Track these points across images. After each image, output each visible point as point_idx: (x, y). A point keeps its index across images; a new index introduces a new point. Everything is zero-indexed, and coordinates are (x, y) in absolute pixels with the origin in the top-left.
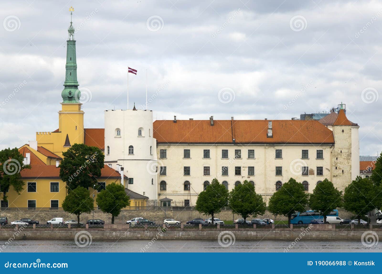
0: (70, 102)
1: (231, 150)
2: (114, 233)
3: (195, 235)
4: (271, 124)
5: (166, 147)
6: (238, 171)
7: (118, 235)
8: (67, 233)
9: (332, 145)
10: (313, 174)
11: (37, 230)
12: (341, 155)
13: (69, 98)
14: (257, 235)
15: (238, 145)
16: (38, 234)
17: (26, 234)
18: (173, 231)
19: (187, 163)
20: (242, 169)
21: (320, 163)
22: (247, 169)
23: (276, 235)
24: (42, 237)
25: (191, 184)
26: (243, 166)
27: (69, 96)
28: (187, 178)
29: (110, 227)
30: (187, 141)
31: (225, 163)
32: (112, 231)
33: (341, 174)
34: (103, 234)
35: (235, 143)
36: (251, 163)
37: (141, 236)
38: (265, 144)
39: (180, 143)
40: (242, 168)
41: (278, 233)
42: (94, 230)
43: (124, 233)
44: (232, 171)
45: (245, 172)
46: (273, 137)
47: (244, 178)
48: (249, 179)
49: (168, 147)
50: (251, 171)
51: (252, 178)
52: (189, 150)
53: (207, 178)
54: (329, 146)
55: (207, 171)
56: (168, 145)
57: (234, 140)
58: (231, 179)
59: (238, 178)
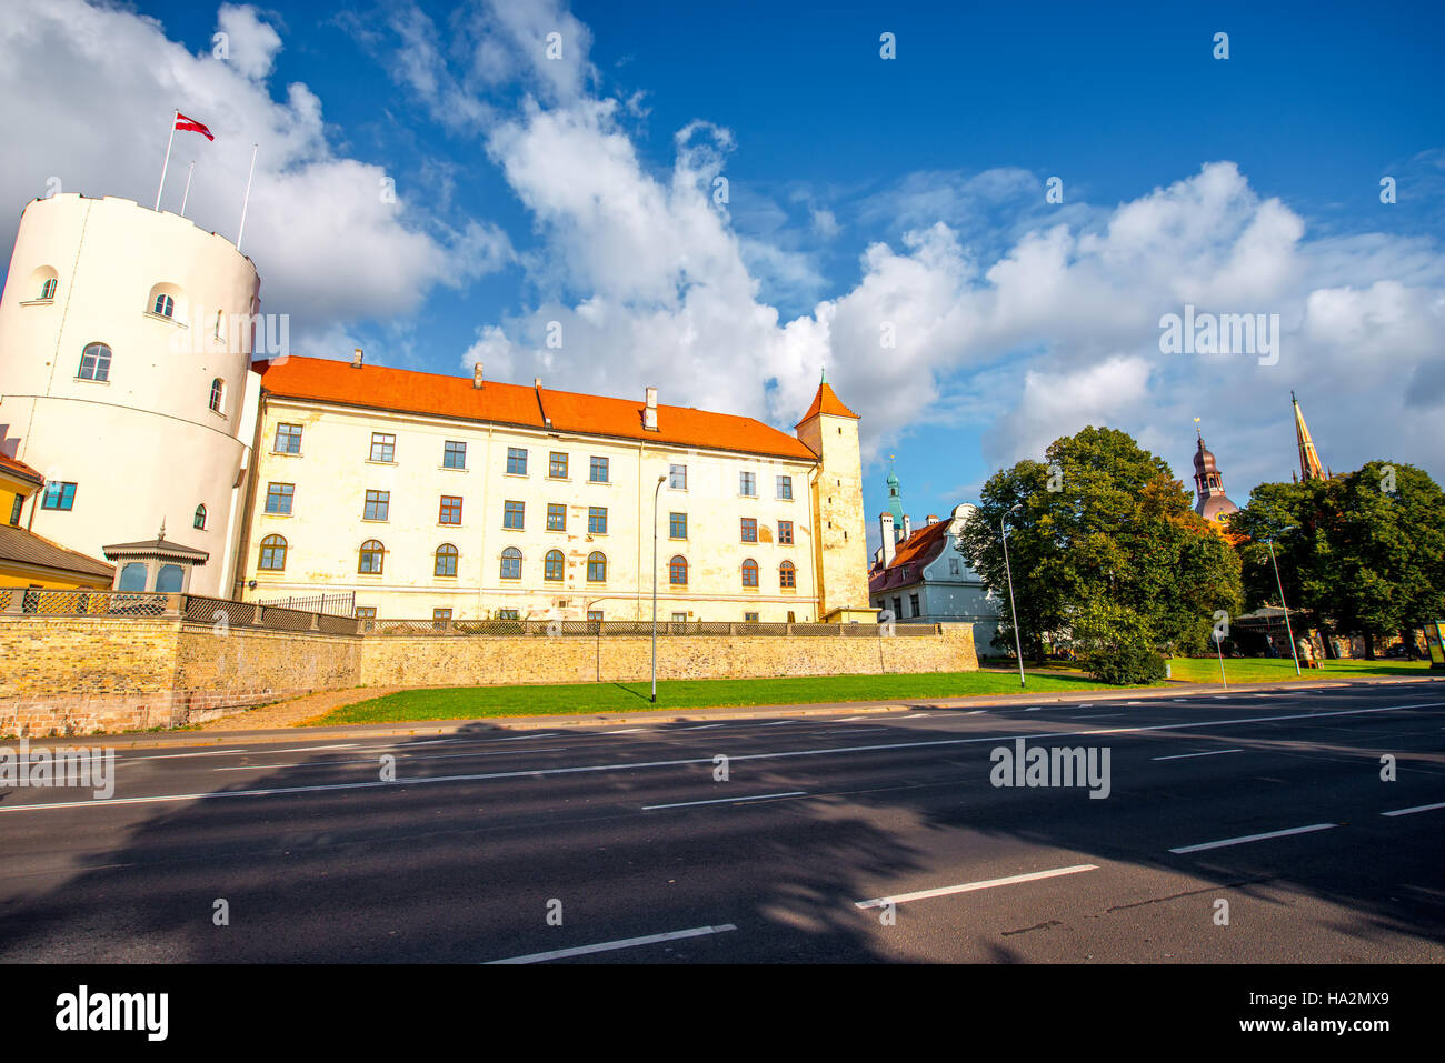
1: (539, 449)
4: (655, 396)
5: (307, 414)
6: (557, 517)
9: (814, 466)
10: (770, 540)
12: (839, 492)
15: (562, 435)
20: (570, 513)
21: (786, 511)
22: (585, 514)
25: (388, 552)
26: (573, 504)
28: (375, 531)
31: (515, 488)
33: (843, 544)
35: (555, 431)
36: (598, 495)
38: (644, 445)
40: (568, 509)
44: (536, 517)
45: (577, 521)
46: (658, 431)
47: (576, 542)
48: (590, 544)
49: (311, 419)
50: (598, 521)
51: (599, 543)
52: (394, 435)
53: (449, 534)
54: (808, 466)
55: (451, 510)
56: (313, 410)
57: (548, 421)
58: (535, 541)
59: (557, 541)
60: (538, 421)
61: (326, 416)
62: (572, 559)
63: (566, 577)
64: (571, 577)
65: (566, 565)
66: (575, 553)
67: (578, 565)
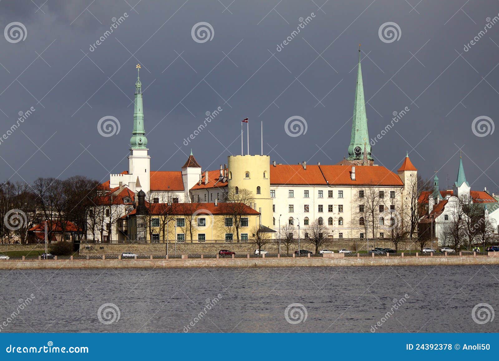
0: (140, 148)
1: (326, 190)
2: (332, 262)
3: (399, 262)
4: (354, 169)
5: (275, 187)
6: (331, 209)
7: (336, 263)
8: (292, 261)
9: (402, 188)
10: (388, 211)
11: (266, 259)
12: (410, 195)
13: (139, 144)
14: (448, 262)
15: (331, 186)
16: (268, 262)
17: (256, 263)
18: (380, 259)
19: (291, 201)
20: (334, 207)
21: (393, 202)
22: (338, 207)
23: (463, 261)
24: (271, 265)
25: (294, 219)
26: (334, 204)
27: (140, 143)
28: (291, 215)
29: (328, 256)
30: (292, 183)
31: (321, 201)
32: (331, 260)
33: (410, 211)
34: (323, 262)
35: (328, 185)
36: (340, 201)
37: (355, 264)
38: (352, 186)
39: (287, 184)
41: (464, 259)
42: (316, 259)
43: (340, 260)
44: (325, 209)
45: (336, 209)
46: (356, 180)
47: (335, 214)
48: (339, 215)
49: (276, 188)
50: (341, 208)
51: (341, 215)
52: (293, 190)
53: (307, 215)
54: (400, 187)
55: (307, 208)
56: (277, 186)
57: (328, 182)
58: (326, 215)
59: (331, 215)
60: (325, 183)
61: (279, 187)
62: (335, 219)
63: (333, 224)
64: (335, 224)
65: (333, 221)
66: (335, 218)
67: (336, 221)
